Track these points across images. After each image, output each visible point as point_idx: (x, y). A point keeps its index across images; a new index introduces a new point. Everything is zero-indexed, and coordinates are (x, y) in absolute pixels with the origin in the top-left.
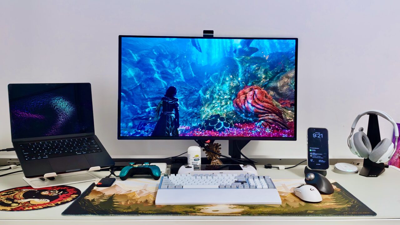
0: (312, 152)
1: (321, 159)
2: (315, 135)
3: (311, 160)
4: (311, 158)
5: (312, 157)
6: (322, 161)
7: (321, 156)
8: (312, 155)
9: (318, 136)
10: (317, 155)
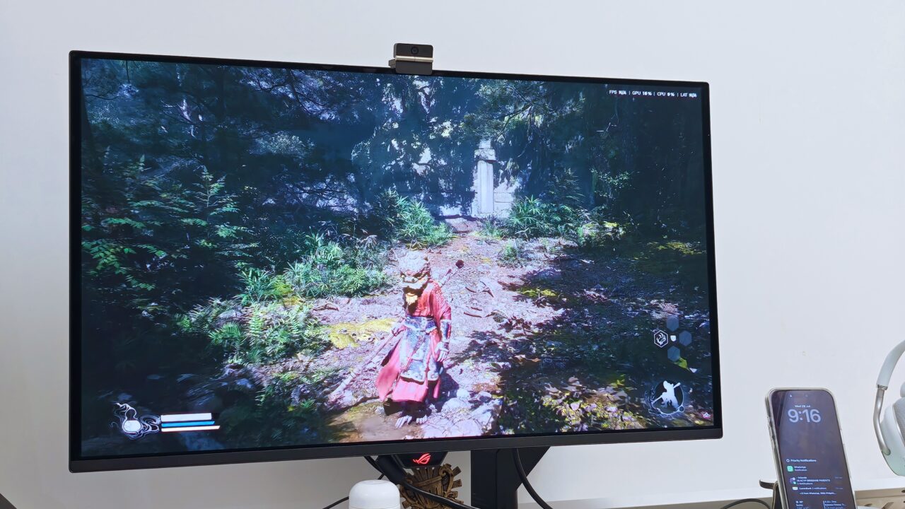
0: (795, 474)
1: (830, 498)
2: (796, 415)
3: (800, 504)
5: (799, 491)
6: (835, 504)
7: (829, 487)
8: (799, 486)
10: (815, 484)
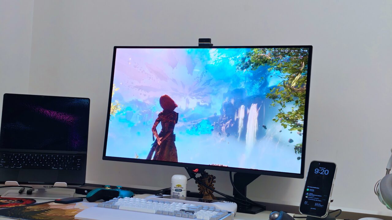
0: (309, 192)
1: (319, 202)
2: (318, 171)
3: (306, 203)
4: (306, 199)
5: (308, 198)
6: (320, 205)
7: (320, 198)
8: (308, 196)
9: (321, 172)
10: (315, 197)
